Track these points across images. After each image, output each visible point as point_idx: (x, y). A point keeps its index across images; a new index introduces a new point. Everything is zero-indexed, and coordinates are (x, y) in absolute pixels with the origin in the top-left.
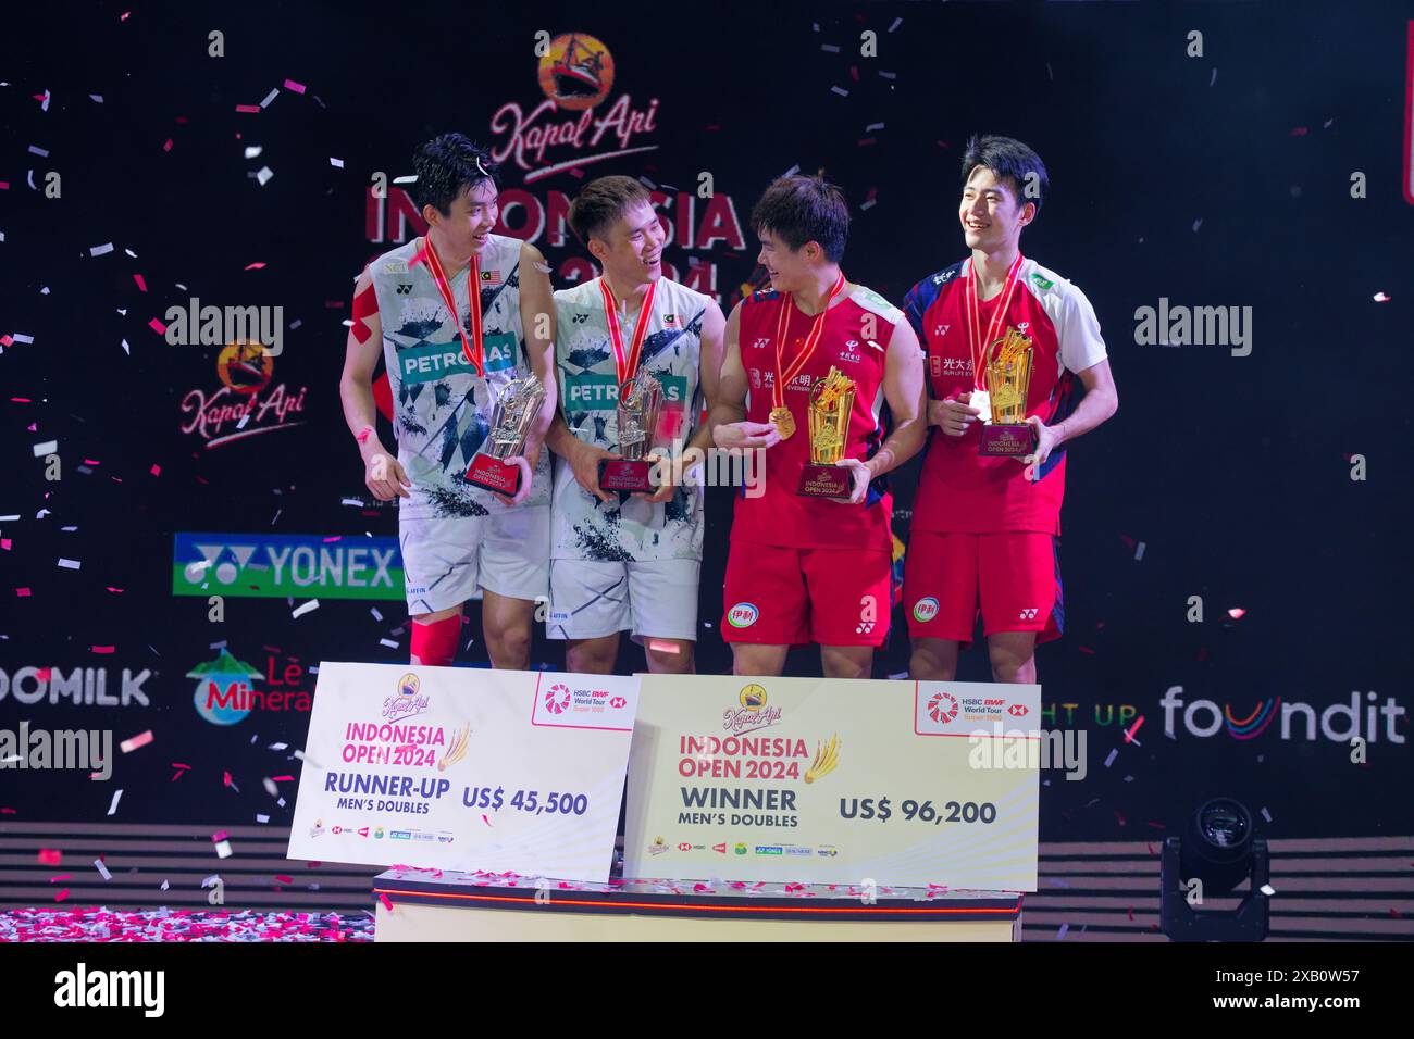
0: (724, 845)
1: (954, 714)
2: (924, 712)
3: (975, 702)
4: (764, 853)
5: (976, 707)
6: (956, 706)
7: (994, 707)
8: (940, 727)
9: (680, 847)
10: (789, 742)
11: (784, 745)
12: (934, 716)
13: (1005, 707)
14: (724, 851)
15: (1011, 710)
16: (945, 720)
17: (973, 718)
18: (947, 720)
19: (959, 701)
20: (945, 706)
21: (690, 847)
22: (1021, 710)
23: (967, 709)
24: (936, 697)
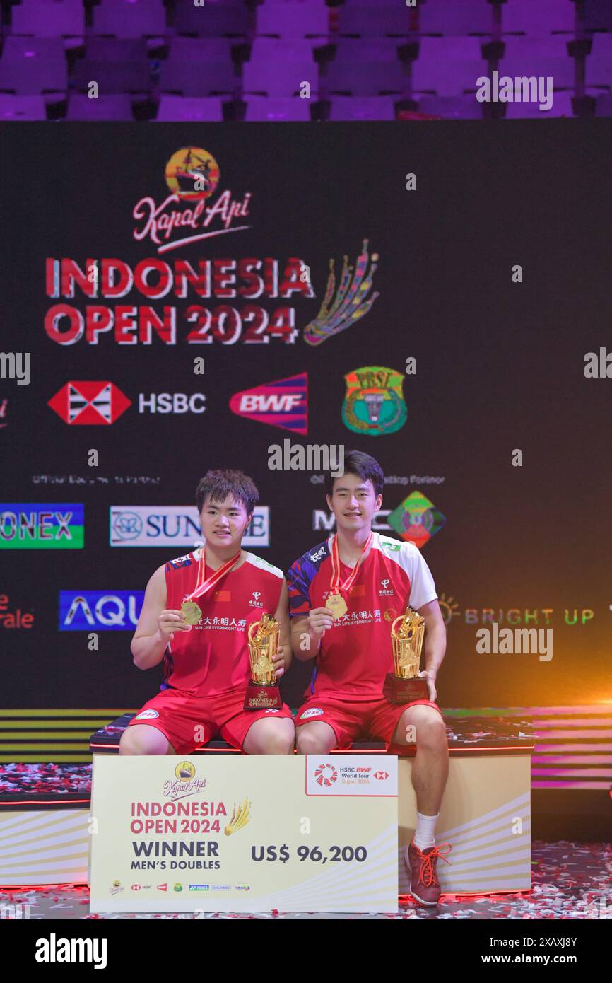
0: (165, 885)
1: (334, 779)
2: (313, 779)
3: (349, 770)
4: (196, 890)
5: (350, 773)
6: (335, 773)
7: (364, 773)
8: (324, 789)
9: (132, 888)
10: (212, 804)
11: (208, 807)
12: (320, 781)
13: (371, 773)
14: (165, 890)
15: (376, 776)
16: (328, 784)
17: (349, 782)
18: (330, 784)
19: (338, 770)
20: (327, 774)
21: (140, 888)
22: (384, 776)
23: (344, 776)
24: (321, 767)
